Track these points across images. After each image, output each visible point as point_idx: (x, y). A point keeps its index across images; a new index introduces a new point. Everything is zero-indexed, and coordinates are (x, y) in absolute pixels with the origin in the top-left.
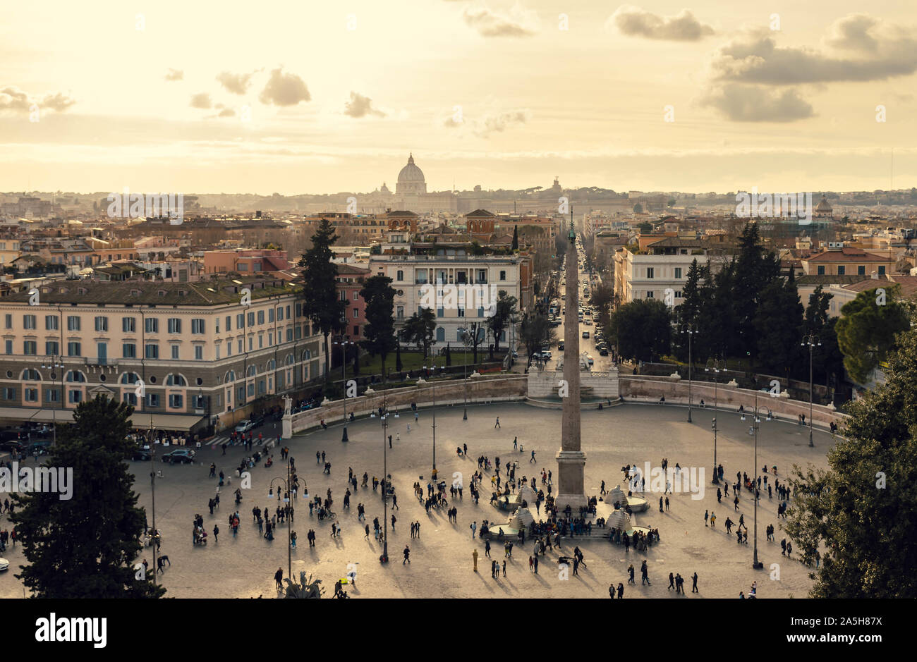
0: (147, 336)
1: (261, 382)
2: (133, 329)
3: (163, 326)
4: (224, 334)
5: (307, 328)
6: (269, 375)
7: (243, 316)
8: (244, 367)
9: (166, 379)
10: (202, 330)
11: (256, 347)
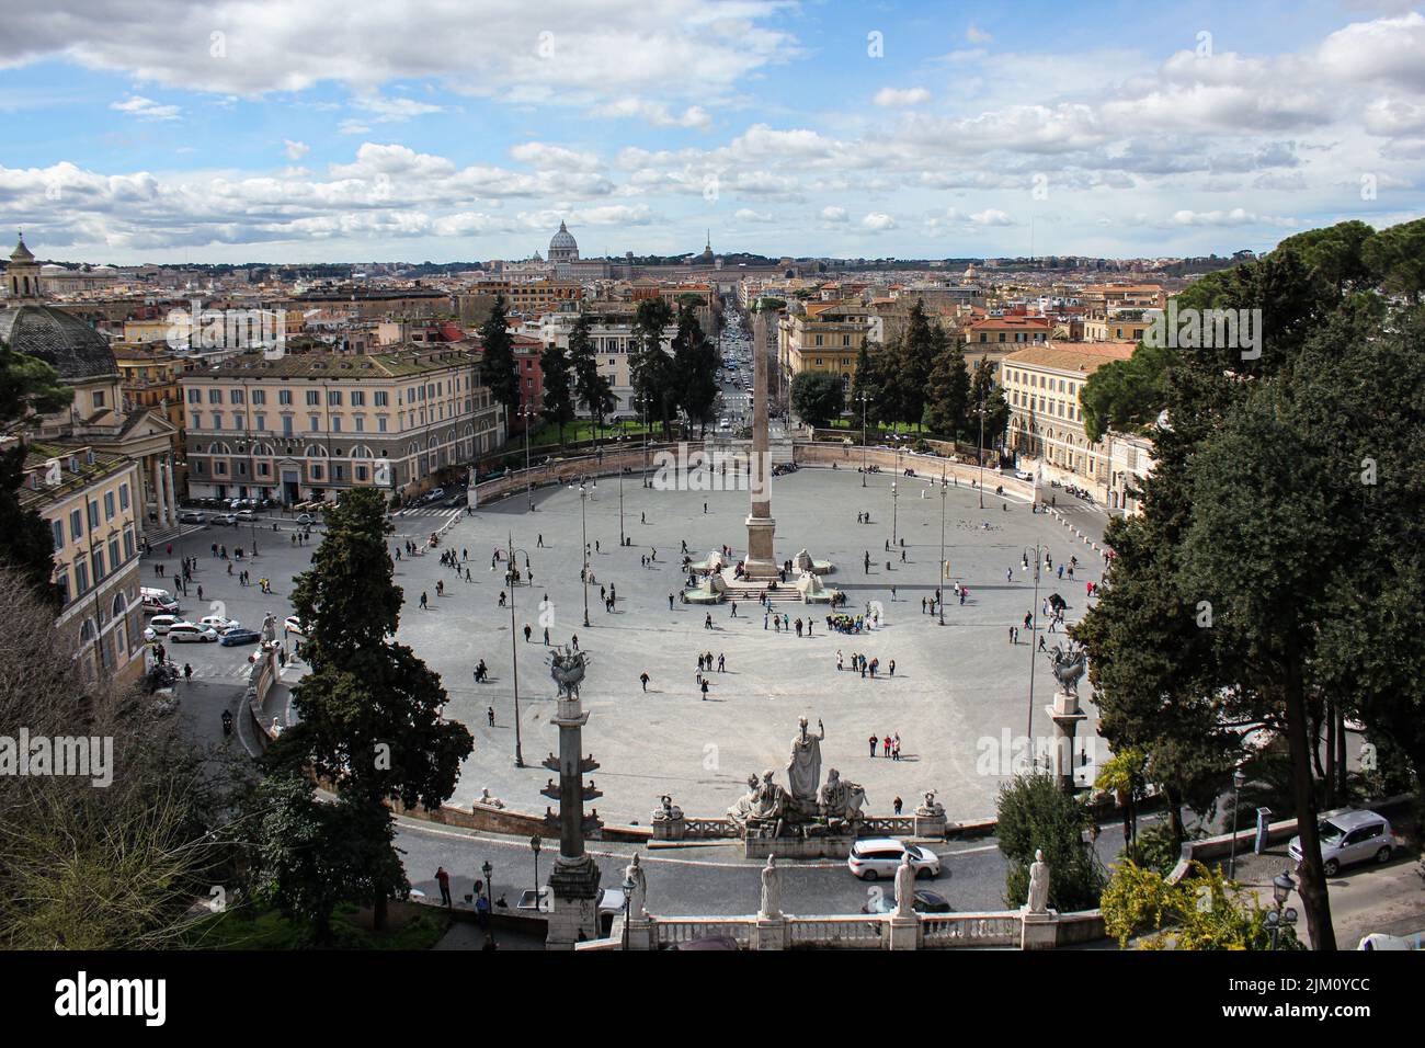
0: (332, 409)
1: (443, 452)
2: (317, 402)
3: (347, 398)
4: (406, 406)
5: (484, 398)
6: (450, 445)
7: (424, 388)
8: (426, 438)
9: (351, 451)
10: (385, 403)
11: (437, 418)
